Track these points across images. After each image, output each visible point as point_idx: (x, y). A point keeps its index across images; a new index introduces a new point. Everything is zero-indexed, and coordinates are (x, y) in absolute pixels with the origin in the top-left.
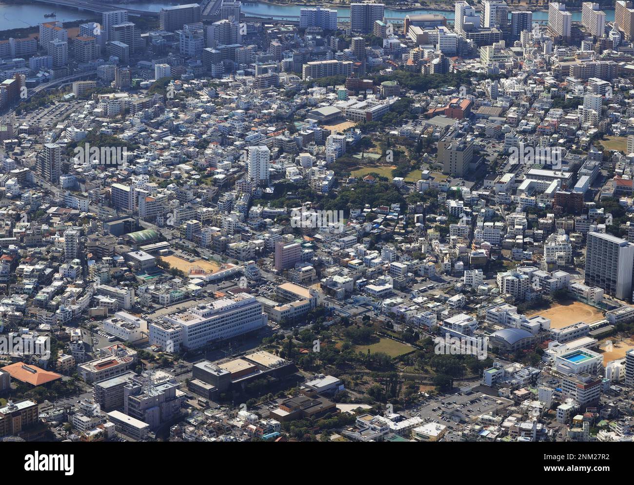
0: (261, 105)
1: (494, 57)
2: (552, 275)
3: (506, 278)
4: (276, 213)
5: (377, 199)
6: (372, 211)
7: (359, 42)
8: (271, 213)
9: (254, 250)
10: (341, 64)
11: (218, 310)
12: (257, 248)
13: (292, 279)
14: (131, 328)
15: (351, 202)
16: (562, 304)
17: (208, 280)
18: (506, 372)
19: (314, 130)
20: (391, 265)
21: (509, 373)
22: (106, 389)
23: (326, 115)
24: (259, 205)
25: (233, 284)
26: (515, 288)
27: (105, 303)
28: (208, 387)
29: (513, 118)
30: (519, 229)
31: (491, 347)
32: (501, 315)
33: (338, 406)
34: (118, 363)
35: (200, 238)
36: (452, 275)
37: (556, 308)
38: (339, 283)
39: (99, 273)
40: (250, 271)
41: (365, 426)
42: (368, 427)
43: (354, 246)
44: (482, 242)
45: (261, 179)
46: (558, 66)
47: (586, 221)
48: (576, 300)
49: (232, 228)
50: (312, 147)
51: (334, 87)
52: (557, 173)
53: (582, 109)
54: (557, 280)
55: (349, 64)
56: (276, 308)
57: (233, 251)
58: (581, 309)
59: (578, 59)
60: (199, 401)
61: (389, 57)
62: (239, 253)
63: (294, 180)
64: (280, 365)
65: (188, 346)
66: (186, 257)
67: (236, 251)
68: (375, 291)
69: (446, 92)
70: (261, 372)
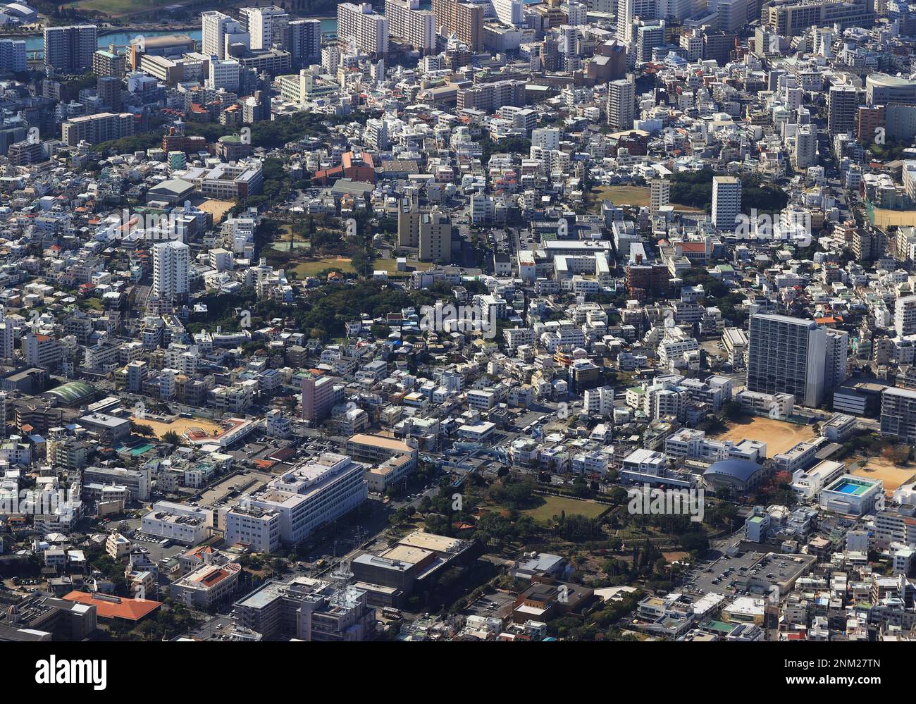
0: (68, 188)
1: (313, 91)
2: (708, 383)
3: (658, 394)
4: (235, 339)
5: (376, 304)
6: (376, 323)
7: (111, 84)
8: (226, 340)
9: (252, 396)
10: (118, 118)
11: (315, 480)
12: (254, 393)
13: (340, 431)
14: (195, 523)
15: (339, 313)
16: (740, 422)
17: (225, 445)
18: (772, 519)
19: (195, 215)
20: (469, 395)
21: (777, 520)
22: (262, 609)
23: (179, 192)
24: (203, 331)
25: (264, 447)
26: (674, 407)
27: (111, 493)
28: (389, 590)
29: (448, 173)
30: (601, 327)
31: (710, 489)
32: (691, 445)
33: (597, 592)
34: (228, 574)
35: (158, 387)
36: (556, 400)
37: (736, 429)
38: (422, 427)
39: (72, 451)
40: (278, 425)
41: (657, 614)
42: (664, 614)
43: (393, 374)
44: (574, 349)
45: (177, 292)
46: (427, 96)
47: (690, 305)
48: (754, 415)
49: (193, 368)
50: (211, 239)
51: (146, 152)
52: (589, 243)
53: (539, 151)
54: (719, 390)
55: (129, 117)
56: (373, 471)
57: (223, 400)
58: (772, 427)
59: (451, 81)
60: (384, 611)
61: (158, 104)
62: (235, 402)
63: (232, 289)
64: (462, 548)
65: (293, 540)
66: (155, 417)
67: (227, 400)
68: (477, 434)
69: (310, 145)
70: (445, 560)
